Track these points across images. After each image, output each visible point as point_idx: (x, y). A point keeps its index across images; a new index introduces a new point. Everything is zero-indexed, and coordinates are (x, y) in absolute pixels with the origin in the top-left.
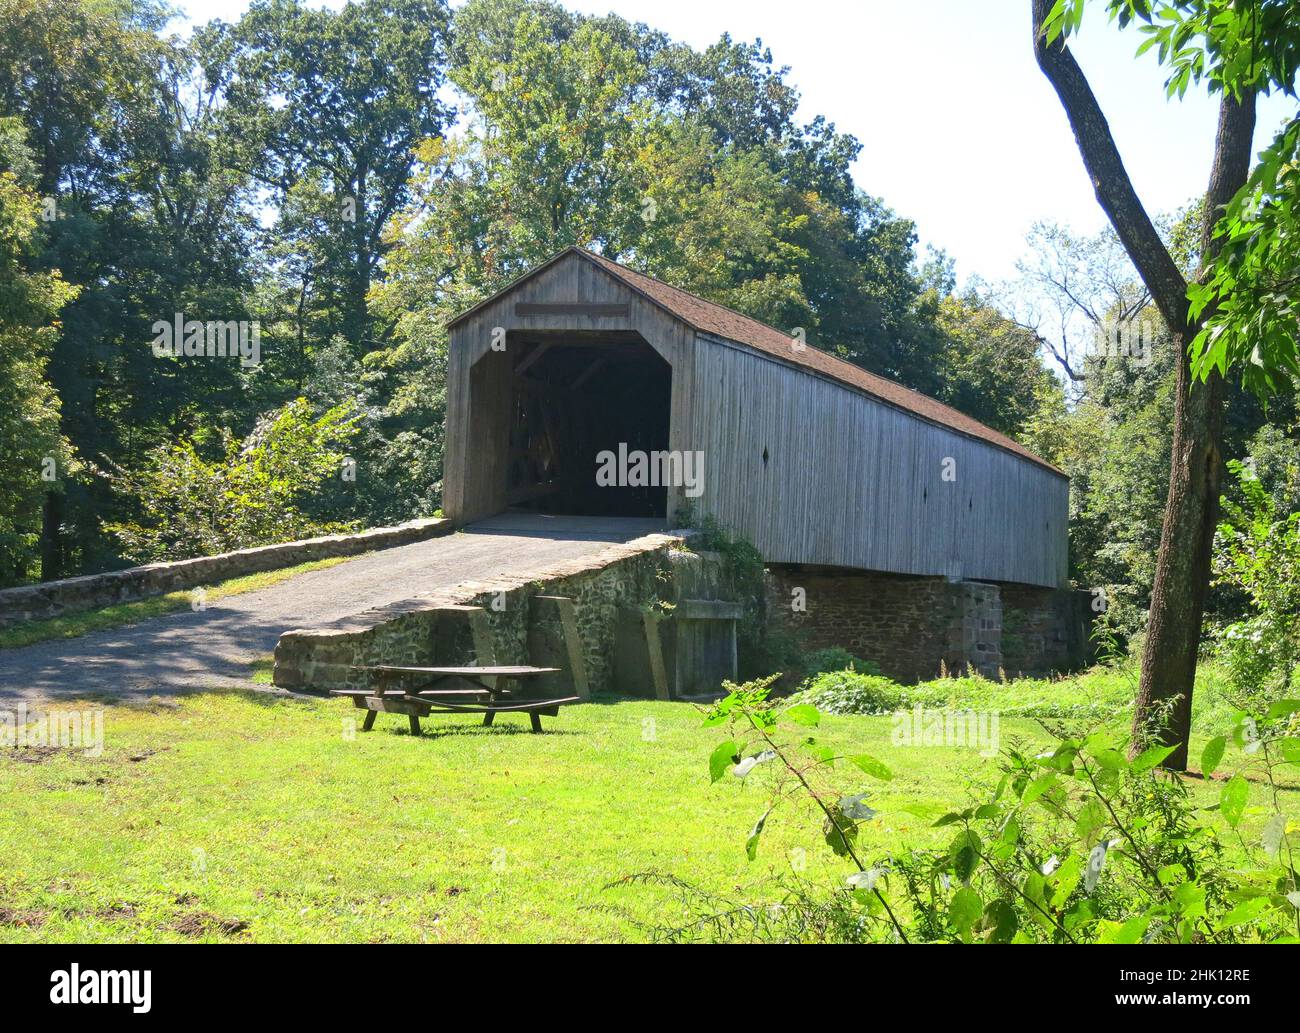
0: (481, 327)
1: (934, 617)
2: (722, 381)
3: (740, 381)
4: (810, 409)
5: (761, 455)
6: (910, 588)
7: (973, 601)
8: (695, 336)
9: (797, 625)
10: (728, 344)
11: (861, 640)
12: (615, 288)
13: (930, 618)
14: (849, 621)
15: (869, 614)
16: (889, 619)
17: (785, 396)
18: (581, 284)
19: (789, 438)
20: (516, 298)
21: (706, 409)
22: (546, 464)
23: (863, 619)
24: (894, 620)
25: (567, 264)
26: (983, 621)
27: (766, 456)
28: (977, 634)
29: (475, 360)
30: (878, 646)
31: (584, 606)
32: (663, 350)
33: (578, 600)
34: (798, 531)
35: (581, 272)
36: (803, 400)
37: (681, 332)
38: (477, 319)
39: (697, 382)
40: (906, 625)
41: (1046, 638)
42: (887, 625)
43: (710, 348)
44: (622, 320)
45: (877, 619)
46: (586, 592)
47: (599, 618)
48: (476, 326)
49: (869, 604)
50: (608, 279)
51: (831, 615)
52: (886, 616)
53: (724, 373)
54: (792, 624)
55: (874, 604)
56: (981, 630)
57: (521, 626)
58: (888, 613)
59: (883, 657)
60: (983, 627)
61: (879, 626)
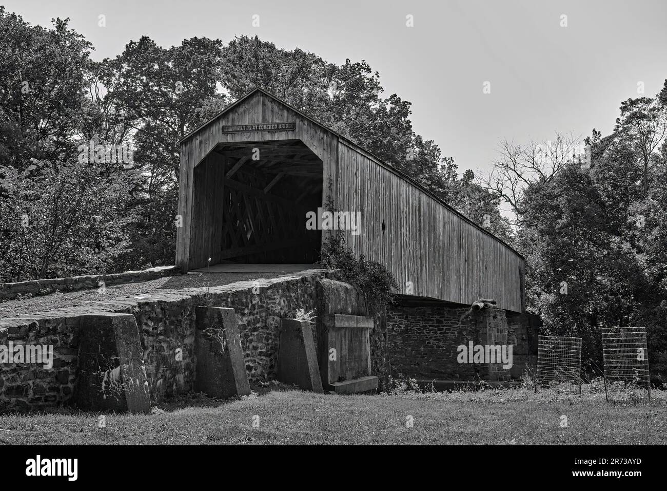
0: (201, 142)
1: (471, 328)
2: (356, 174)
3: (367, 177)
4: (408, 203)
5: (381, 225)
6: (458, 312)
7: (492, 318)
8: (338, 141)
9: (396, 334)
10: (359, 151)
11: (431, 341)
12: (285, 113)
13: (469, 329)
14: (424, 331)
15: (436, 327)
16: (446, 329)
17: (394, 192)
18: (264, 111)
19: (397, 219)
20: (223, 123)
21: (346, 191)
22: (249, 236)
23: (432, 330)
24: (449, 330)
25: (255, 100)
26: (498, 329)
27: (384, 227)
28: (495, 336)
29: (197, 164)
30: (441, 344)
31: (251, 317)
32: (317, 151)
33: (246, 311)
34: (403, 275)
35: (264, 104)
36: (404, 196)
37: (329, 140)
38: (198, 137)
39: (340, 171)
40: (456, 332)
41: (517, 338)
42: (445, 333)
43: (348, 151)
44: (290, 133)
45: (439, 329)
46: (253, 306)
47: (266, 327)
48: (198, 142)
49: (435, 322)
50: (281, 107)
51: (415, 328)
52: (445, 328)
53: (357, 170)
54: (394, 333)
55: (438, 321)
56: (497, 334)
57: (188, 333)
58: (446, 326)
59: (443, 350)
60: (498, 333)
61: (441, 333)
